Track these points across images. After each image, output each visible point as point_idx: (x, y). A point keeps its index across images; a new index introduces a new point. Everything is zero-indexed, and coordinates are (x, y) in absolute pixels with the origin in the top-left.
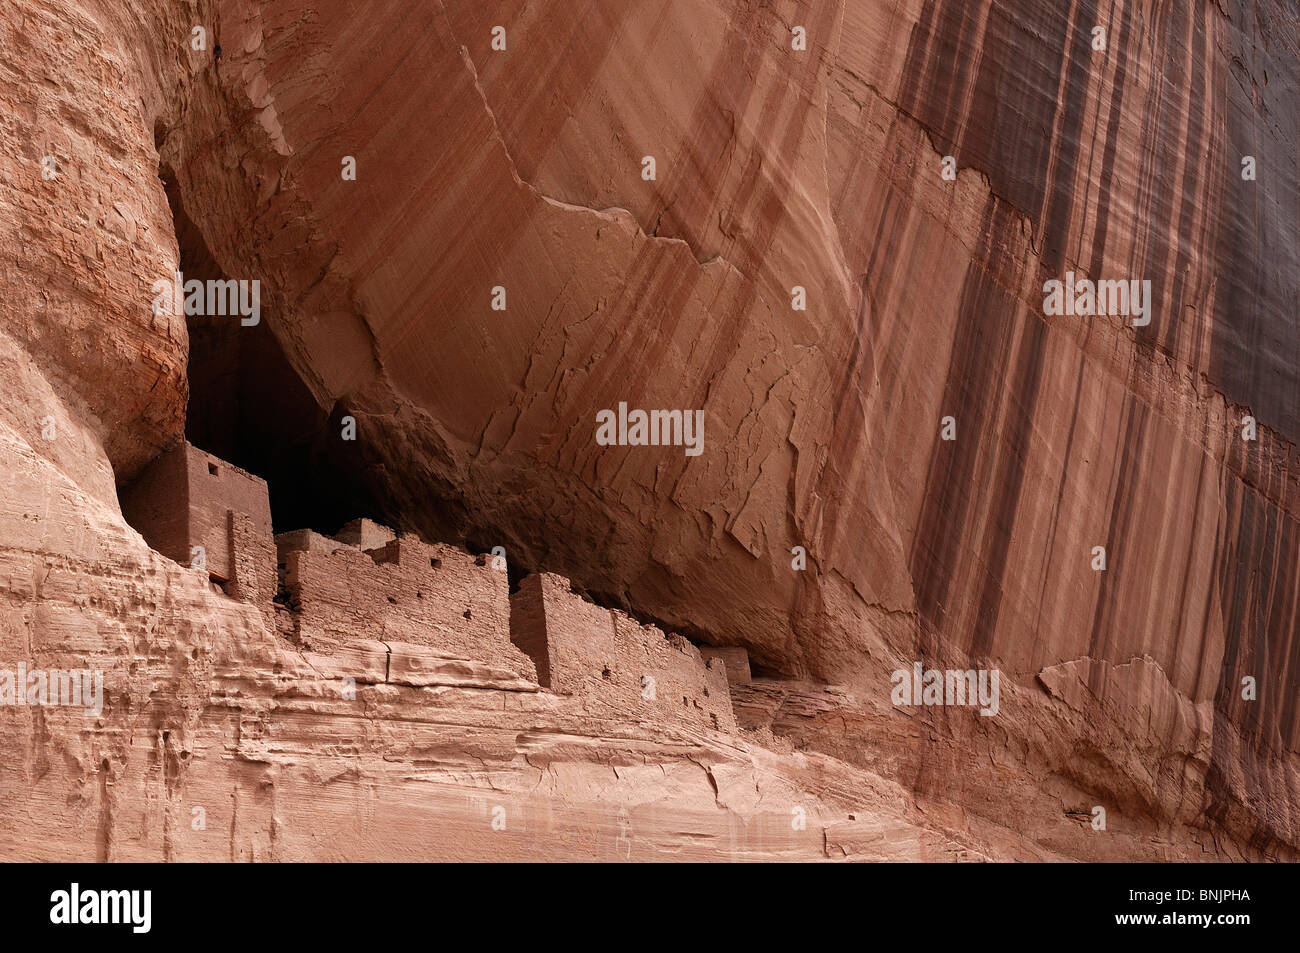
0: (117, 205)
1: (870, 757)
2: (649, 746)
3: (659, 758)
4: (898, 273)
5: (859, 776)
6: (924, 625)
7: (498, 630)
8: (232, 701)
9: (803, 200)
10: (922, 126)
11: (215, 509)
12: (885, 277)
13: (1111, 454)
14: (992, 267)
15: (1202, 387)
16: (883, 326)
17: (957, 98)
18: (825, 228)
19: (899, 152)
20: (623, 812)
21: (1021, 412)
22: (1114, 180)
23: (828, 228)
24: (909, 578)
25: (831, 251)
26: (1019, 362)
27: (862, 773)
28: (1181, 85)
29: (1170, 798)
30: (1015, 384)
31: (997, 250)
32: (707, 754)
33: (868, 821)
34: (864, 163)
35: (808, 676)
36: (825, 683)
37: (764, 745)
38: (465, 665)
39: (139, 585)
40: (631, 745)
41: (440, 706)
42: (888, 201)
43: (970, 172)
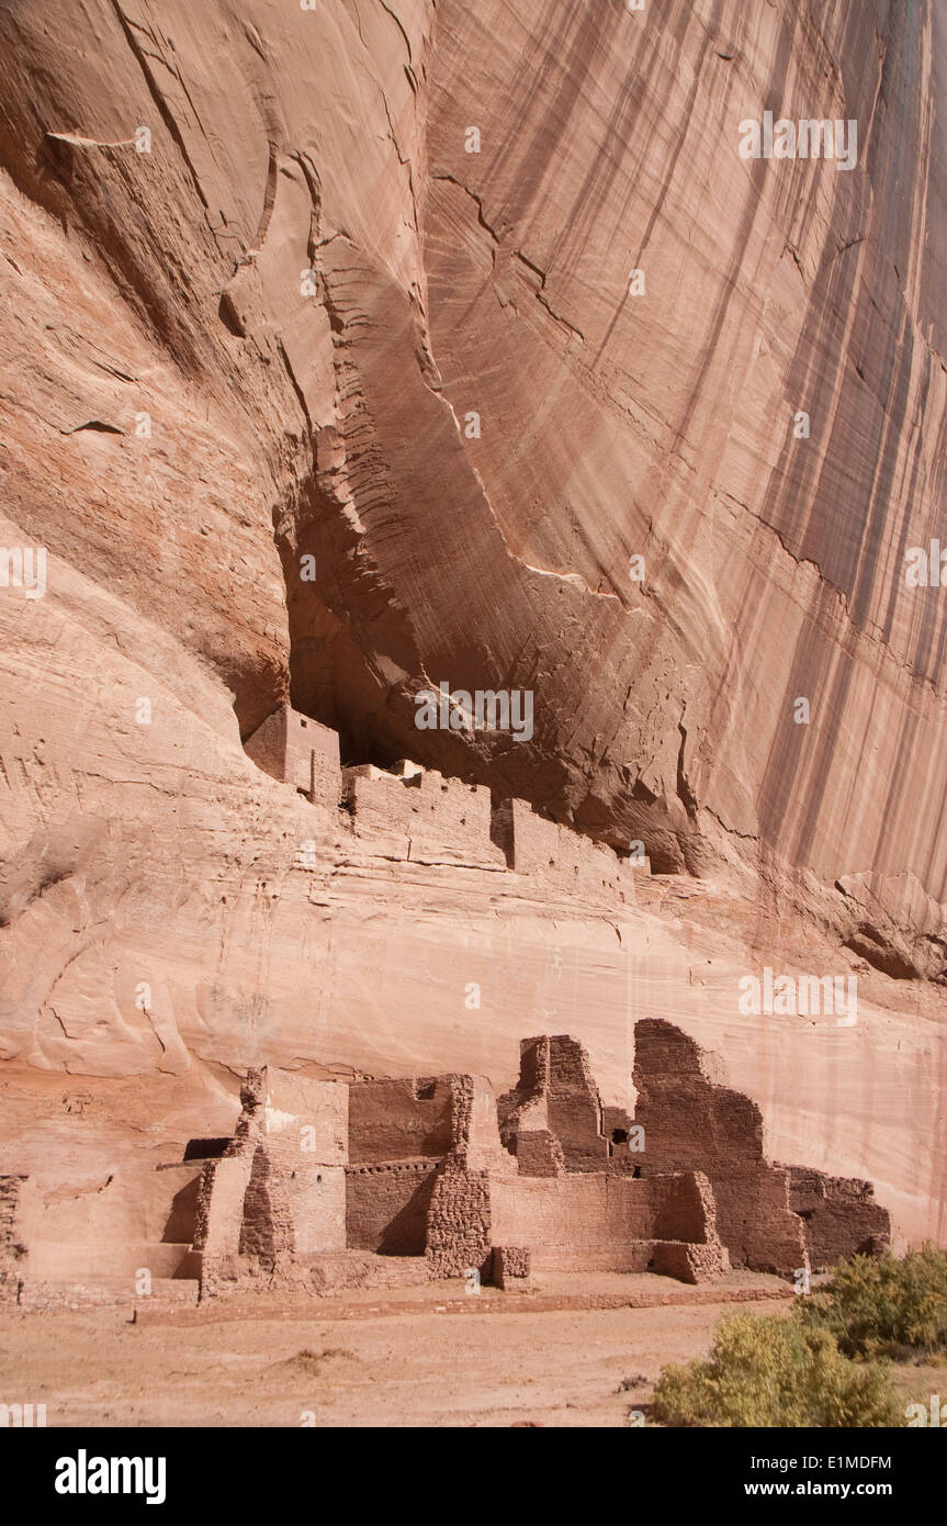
0: (244, 558)
1: (723, 925)
2: (577, 910)
3: (585, 917)
4: (756, 624)
5: (716, 936)
6: (764, 845)
7: (482, 831)
8: (307, 866)
9: (694, 574)
10: (776, 532)
11: (303, 748)
12: (748, 625)
13: (893, 745)
14: (819, 623)
16: (746, 656)
17: (800, 514)
19: (761, 548)
20: (557, 949)
21: (834, 715)
22: (903, 571)
23: (712, 592)
24: (756, 815)
25: (712, 606)
26: (835, 684)
27: (718, 934)
29: (920, 961)
30: (831, 698)
31: (822, 612)
32: (616, 917)
33: (719, 965)
34: (737, 553)
35: (687, 872)
36: (698, 877)
37: (655, 914)
38: (459, 852)
39: (250, 791)
40: (565, 908)
41: (442, 877)
42: (752, 578)
43: (806, 562)
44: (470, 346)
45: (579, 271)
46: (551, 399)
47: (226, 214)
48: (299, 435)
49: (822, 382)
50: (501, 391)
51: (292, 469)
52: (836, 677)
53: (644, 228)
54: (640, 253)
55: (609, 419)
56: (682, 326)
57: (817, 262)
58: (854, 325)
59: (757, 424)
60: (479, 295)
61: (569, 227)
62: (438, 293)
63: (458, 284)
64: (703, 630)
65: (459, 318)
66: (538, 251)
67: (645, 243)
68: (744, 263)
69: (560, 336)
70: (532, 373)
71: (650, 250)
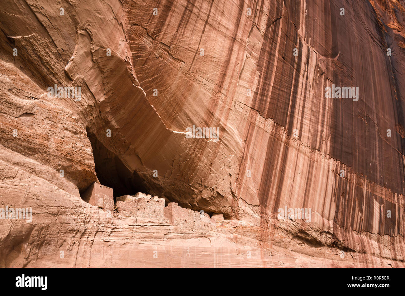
0: (76, 143)
1: (249, 235)
2: (195, 235)
3: (197, 237)
4: (253, 139)
5: (246, 238)
6: (262, 208)
7: (161, 214)
8: (102, 230)
9: (230, 128)
10: (257, 111)
11: (101, 195)
12: (250, 140)
13: (305, 172)
14: (275, 137)
15: (328, 156)
16: (250, 150)
17: (265, 104)
18: (236, 133)
19: (252, 116)
20: (188, 248)
21: (283, 165)
22: (304, 117)
23: (236, 132)
24: (258, 199)
25: (237, 137)
26: (283, 155)
28: (320, 97)
29: (323, 240)
30: (282, 159)
31: (276, 134)
32: (209, 236)
33: (247, 247)
34: (244, 119)
35: (236, 219)
36: (239, 220)
37: (224, 233)
38: (153, 221)
39: (82, 210)
40: (191, 235)
41: (148, 229)
42: (250, 126)
43: (269, 119)
44: (147, 71)
45: (181, 44)
46: (176, 82)
47: (63, 48)
48: (93, 105)
49: (270, 63)
50: (159, 82)
51: (92, 115)
52: (283, 153)
53: (202, 28)
54: (202, 35)
55: (196, 85)
56: (218, 54)
57: (265, 27)
58: (280, 44)
59: (248, 79)
60: (149, 56)
61: (177, 32)
62: (135, 58)
63: (142, 54)
64: (234, 144)
65: (143, 63)
66: (167, 40)
67: (203, 32)
68: (238, 32)
69: (177, 63)
70: (169, 75)
71: (205, 34)
